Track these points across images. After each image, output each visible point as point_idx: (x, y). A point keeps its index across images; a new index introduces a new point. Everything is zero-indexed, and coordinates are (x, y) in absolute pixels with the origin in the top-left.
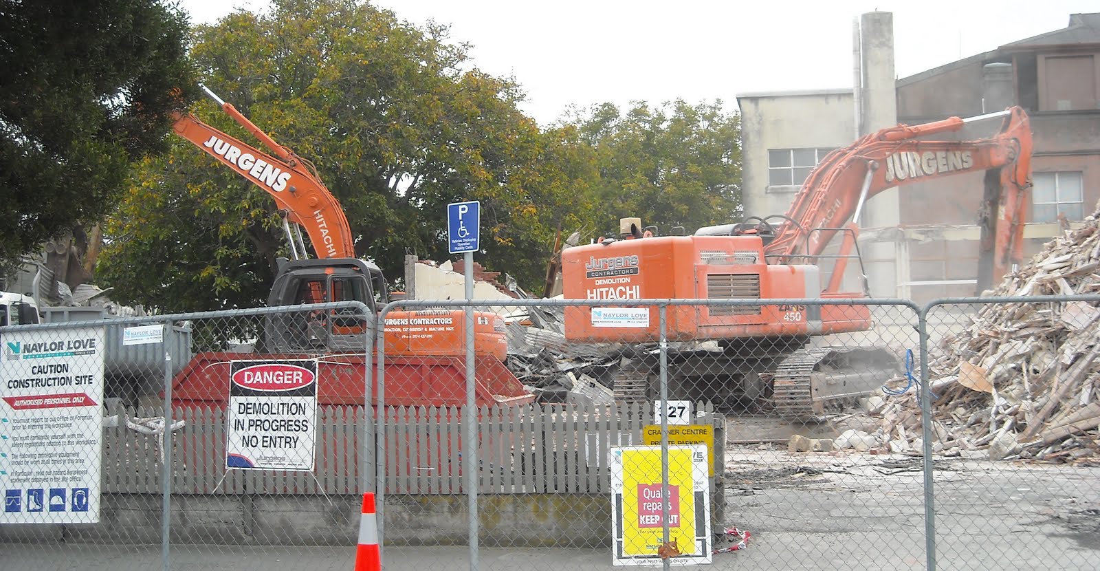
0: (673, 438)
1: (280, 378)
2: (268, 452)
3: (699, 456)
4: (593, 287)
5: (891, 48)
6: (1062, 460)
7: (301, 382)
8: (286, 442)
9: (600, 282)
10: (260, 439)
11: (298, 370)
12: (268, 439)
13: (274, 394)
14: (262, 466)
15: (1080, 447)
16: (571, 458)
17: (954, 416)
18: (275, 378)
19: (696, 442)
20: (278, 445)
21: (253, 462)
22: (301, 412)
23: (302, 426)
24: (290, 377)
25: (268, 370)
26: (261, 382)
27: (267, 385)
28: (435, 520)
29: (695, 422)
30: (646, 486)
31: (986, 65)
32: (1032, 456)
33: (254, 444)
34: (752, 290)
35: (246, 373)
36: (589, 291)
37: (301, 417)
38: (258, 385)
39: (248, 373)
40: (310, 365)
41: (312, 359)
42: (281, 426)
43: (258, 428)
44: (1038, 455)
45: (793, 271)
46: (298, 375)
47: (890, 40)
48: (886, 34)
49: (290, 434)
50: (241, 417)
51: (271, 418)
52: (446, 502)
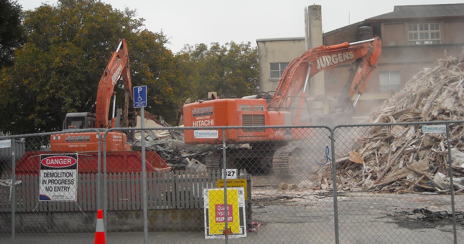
0: (229, 184)
1: (61, 162)
2: (57, 194)
3: (241, 192)
4: (195, 120)
5: (321, 20)
6: (392, 191)
7: (70, 163)
8: (64, 189)
9: (198, 118)
10: (53, 188)
11: (69, 158)
12: (57, 188)
13: (59, 169)
14: (54, 199)
15: (400, 185)
16: (187, 194)
17: (347, 174)
18: (59, 162)
19: (239, 186)
20: (61, 190)
21: (51, 197)
22: (71, 176)
23: (71, 182)
24: (66, 161)
25: (57, 158)
26: (54, 164)
27: (56, 165)
28: (129, 221)
29: (239, 178)
30: (219, 205)
31: (360, 27)
32: (379, 189)
33: (51, 190)
34: (262, 121)
35: (47, 160)
36: (193, 122)
37: (71, 178)
38: (52, 165)
39: (48, 160)
40: (74, 156)
41: (75, 154)
42: (62, 182)
43: (53, 183)
44: (382, 189)
45: (279, 114)
46: (69, 160)
47: (320, 17)
48: (319, 14)
49: (66, 186)
50: (45, 179)
51: (58, 179)
52: (134, 214)
